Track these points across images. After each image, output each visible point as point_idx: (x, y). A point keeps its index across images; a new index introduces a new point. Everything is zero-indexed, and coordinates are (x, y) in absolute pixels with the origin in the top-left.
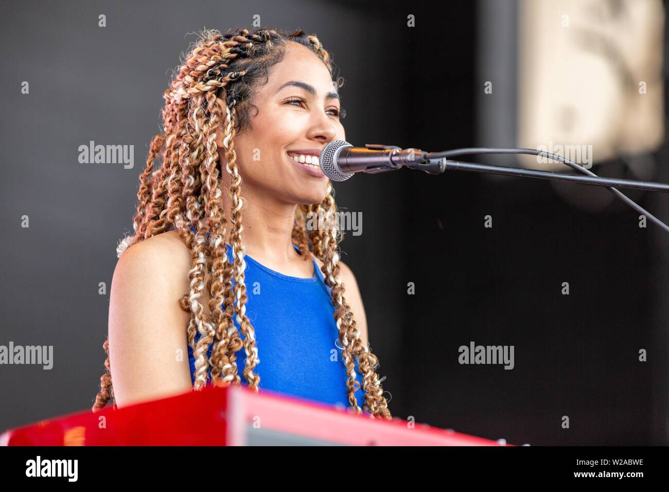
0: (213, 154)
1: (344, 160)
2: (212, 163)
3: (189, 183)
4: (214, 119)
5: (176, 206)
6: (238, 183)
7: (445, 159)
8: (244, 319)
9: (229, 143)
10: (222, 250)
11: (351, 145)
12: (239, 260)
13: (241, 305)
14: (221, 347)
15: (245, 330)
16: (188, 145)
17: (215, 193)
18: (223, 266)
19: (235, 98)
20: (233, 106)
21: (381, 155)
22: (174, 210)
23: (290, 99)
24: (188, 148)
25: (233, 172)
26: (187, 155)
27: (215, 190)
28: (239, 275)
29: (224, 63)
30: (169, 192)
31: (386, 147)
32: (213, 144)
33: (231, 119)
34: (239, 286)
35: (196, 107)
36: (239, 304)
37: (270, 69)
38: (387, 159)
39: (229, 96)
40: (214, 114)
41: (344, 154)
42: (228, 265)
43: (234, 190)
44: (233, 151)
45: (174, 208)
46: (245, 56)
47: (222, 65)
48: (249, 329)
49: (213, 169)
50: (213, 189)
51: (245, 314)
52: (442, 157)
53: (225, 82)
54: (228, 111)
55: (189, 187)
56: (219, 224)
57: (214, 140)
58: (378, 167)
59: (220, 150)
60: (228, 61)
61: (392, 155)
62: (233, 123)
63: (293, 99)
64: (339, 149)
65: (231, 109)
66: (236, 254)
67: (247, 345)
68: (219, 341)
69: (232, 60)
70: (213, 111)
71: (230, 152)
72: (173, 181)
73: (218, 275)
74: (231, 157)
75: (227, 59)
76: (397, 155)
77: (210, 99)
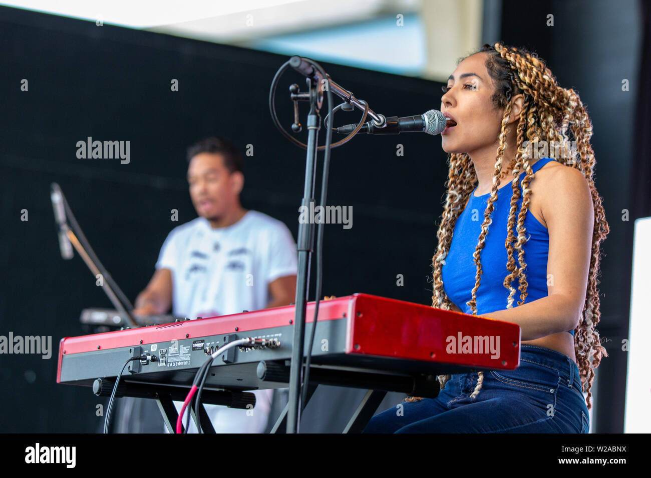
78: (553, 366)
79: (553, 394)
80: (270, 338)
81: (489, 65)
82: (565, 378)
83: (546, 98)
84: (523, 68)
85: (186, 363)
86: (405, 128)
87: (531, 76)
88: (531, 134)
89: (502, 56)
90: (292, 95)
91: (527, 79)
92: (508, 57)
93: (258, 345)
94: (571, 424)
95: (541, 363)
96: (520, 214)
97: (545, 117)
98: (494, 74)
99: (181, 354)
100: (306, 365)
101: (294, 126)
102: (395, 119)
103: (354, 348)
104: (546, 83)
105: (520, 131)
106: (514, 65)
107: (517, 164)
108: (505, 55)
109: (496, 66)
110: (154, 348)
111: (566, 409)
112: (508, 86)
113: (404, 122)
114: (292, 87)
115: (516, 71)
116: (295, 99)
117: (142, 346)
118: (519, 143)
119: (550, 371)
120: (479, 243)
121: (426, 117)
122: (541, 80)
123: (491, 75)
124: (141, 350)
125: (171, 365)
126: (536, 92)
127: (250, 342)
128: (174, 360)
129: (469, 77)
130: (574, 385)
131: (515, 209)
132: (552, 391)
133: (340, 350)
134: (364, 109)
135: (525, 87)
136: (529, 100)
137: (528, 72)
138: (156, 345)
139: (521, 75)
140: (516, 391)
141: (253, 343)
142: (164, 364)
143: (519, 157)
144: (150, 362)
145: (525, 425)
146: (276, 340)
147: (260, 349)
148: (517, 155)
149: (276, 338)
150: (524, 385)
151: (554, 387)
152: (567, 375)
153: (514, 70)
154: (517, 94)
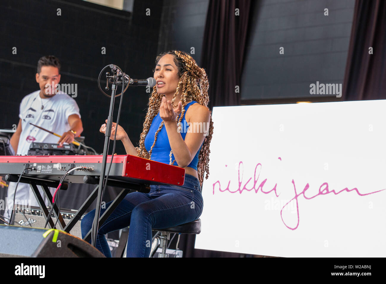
78: (192, 181)
79: (192, 193)
80: (90, 167)
81: (174, 60)
82: (197, 187)
83: (195, 73)
84: (187, 61)
85: (50, 172)
86: (140, 84)
87: (190, 65)
88: (188, 87)
89: (179, 57)
90: (107, 76)
91: (189, 66)
92: (181, 57)
93: (85, 169)
94: (198, 205)
95: (188, 180)
96: (180, 119)
97: (193, 80)
98: (177, 64)
99: (48, 169)
100: (106, 179)
101: (106, 88)
102: (137, 80)
103: (125, 175)
104: (196, 67)
105: (184, 86)
106: (184, 60)
107: (181, 99)
108: (180, 56)
109: (177, 61)
110: (35, 165)
111: (197, 199)
112: (182, 68)
113: (140, 82)
114: (107, 73)
115: (184, 63)
116: (108, 78)
117: (29, 163)
118: (183, 90)
119: (191, 183)
120: (159, 129)
121: (148, 80)
122: (194, 66)
123: (176, 65)
124: (29, 165)
125: (43, 172)
126: (192, 71)
127: (82, 168)
128: (45, 170)
129: (168, 66)
130: (199, 189)
131: (178, 117)
132: (192, 191)
133: (119, 175)
134: (128, 79)
135: (189, 69)
136: (189, 74)
137: (189, 63)
138: (36, 164)
139: (187, 64)
140: (178, 191)
141: (83, 168)
142: (40, 172)
143: (182, 96)
144: (33, 170)
145: (184, 205)
146: (92, 168)
147: (85, 170)
148: (182, 95)
149: (92, 167)
150: (181, 188)
151: (193, 190)
152: (197, 185)
153: (184, 62)
154: (185, 72)
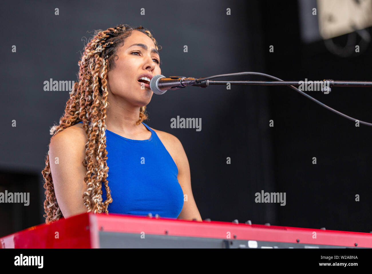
0: (96, 83)
1: (161, 84)
2: (96, 87)
3: (88, 100)
4: (97, 66)
5: (84, 112)
6: (106, 95)
7: (208, 80)
8: (100, 158)
9: (104, 76)
10: (96, 128)
11: (164, 77)
12: (102, 131)
13: (100, 152)
14: (88, 174)
15: (100, 163)
16: (88, 81)
17: (96, 101)
18: (96, 136)
19: (107, 55)
20: (106, 58)
21: (177, 81)
22: (83, 113)
23: (133, 52)
24: (88, 82)
25: (105, 90)
26: (88, 86)
27: (96, 100)
28: (102, 138)
29: (103, 40)
30: (81, 105)
31: (179, 77)
32: (96, 78)
33: (105, 64)
34: (101, 143)
35: (91, 63)
36: (99, 151)
37: (125, 40)
38: (180, 83)
39: (105, 54)
40: (98, 64)
41: (160, 82)
42: (98, 135)
43: (104, 98)
44: (106, 80)
45: (83, 112)
46: (113, 36)
47: (102, 41)
48: (102, 163)
49: (96, 90)
50: (95, 100)
51: (101, 156)
52: (207, 80)
53: (104, 48)
54: (104, 61)
55: (88, 101)
56: (96, 116)
57: (97, 76)
58: (176, 87)
59: (100, 80)
60: (105, 39)
61: (182, 81)
62: (106, 66)
63: (135, 51)
64: (158, 79)
65: (105, 60)
66: (101, 128)
67: (99, 171)
68: (88, 171)
69: (107, 38)
70: (97, 63)
71: (104, 80)
72: (82, 100)
73: (93, 140)
74: (104, 82)
75: (105, 38)
76: (184, 81)
77: (96, 57)
110: (253, 245)
138: (255, 242)
